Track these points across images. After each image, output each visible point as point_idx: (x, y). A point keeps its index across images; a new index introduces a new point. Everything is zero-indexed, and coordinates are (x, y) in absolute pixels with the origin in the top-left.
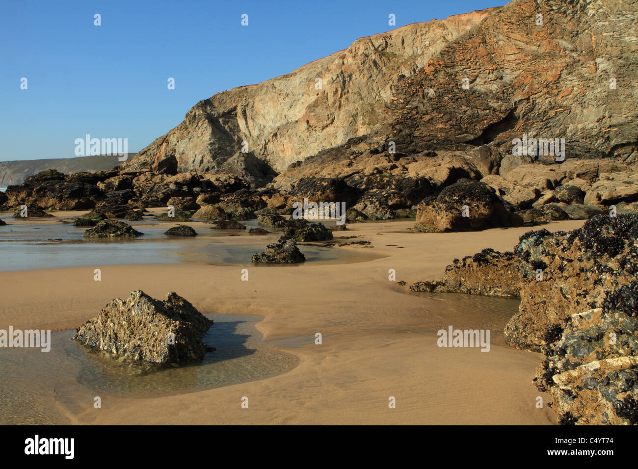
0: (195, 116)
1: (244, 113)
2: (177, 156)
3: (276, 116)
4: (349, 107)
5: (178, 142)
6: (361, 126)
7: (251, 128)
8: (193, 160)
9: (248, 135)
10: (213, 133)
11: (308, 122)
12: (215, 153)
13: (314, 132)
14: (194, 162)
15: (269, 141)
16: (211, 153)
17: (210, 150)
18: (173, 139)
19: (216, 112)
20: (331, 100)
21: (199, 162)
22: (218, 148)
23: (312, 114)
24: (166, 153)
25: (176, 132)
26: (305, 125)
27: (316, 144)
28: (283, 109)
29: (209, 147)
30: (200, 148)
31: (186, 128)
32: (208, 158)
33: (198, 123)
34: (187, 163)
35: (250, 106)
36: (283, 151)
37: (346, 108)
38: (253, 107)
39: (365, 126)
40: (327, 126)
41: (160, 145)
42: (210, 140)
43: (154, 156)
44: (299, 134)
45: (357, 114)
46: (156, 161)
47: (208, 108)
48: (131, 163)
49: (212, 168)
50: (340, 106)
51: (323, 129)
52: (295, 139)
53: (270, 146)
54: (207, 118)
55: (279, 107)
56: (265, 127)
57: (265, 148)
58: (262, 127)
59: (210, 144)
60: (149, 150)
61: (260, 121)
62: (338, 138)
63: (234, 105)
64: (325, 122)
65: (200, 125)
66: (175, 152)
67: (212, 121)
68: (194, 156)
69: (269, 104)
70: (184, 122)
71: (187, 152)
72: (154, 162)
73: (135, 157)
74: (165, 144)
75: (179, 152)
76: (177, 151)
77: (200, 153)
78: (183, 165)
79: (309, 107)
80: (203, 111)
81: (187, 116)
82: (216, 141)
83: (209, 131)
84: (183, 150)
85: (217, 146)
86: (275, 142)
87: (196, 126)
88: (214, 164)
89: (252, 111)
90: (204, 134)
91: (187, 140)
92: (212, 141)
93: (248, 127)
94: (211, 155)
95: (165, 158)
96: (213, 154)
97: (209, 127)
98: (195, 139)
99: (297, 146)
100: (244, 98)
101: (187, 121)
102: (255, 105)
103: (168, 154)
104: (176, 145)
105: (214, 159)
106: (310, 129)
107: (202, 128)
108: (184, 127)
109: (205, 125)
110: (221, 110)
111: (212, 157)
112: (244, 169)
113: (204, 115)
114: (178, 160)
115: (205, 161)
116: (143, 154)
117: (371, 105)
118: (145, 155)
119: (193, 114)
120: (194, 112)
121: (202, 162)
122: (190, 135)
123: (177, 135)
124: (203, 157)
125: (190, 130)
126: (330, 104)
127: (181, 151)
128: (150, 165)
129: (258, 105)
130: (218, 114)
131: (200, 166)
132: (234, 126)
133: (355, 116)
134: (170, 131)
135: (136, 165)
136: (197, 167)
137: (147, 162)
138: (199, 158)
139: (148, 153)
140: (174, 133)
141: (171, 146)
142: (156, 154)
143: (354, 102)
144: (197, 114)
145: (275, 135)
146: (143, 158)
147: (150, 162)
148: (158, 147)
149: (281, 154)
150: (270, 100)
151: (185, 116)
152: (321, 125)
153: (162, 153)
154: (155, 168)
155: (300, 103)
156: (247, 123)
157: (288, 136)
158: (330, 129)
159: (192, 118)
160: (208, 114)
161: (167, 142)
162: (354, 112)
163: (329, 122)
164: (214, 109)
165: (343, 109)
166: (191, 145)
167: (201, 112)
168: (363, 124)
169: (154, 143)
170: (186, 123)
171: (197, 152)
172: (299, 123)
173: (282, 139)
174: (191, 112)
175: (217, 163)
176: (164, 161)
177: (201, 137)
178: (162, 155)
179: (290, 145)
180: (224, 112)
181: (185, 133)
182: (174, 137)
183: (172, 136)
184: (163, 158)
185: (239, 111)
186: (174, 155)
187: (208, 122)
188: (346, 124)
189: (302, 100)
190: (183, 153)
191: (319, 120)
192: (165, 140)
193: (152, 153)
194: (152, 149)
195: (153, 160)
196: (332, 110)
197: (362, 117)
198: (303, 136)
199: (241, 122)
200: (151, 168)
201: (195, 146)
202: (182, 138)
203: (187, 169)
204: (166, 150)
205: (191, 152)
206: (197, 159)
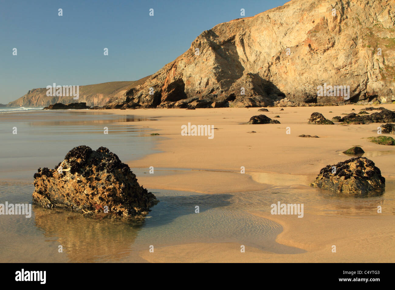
0: (200, 44)
1: (242, 41)
2: (184, 79)
3: (271, 43)
4: (349, 32)
5: (185, 67)
6: (361, 48)
7: (248, 54)
8: (200, 82)
9: (246, 60)
10: (216, 58)
11: (310, 46)
12: (219, 75)
13: (315, 55)
14: (200, 83)
15: (272, 64)
16: (215, 76)
17: (215, 74)
18: (181, 65)
19: (218, 41)
20: (331, 25)
21: (205, 84)
22: (220, 71)
23: (314, 38)
24: (175, 77)
25: (184, 58)
26: (307, 48)
27: (318, 66)
28: (277, 37)
29: (214, 71)
30: (205, 72)
31: (193, 55)
32: (213, 80)
33: (203, 50)
34: (193, 85)
35: (247, 35)
36: (286, 73)
37: (346, 32)
38: (249, 36)
39: (366, 48)
40: (328, 49)
41: (170, 70)
42: (214, 65)
43: (164, 79)
44: (302, 56)
45: (357, 37)
46: (165, 84)
47: (211, 37)
48: (144, 85)
49: (217, 89)
50: (340, 31)
51: (325, 51)
52: (298, 61)
53: (273, 69)
54: (210, 46)
55: (274, 35)
56: (261, 53)
57: (269, 70)
58: (258, 53)
59: (214, 68)
60: (160, 74)
61: (256, 48)
62: (339, 60)
63: (233, 35)
64: (326, 46)
65: (204, 51)
66: (182, 76)
67: (215, 48)
68: (200, 78)
69: (265, 33)
71: (194, 76)
72: (164, 85)
73: (148, 80)
74: (173, 69)
75: (186, 75)
76: (184, 74)
77: (206, 76)
78: (189, 87)
79: (310, 32)
80: (207, 40)
81: (193, 45)
82: (219, 65)
83: (213, 57)
84: (190, 74)
85: (220, 70)
86: (278, 64)
87: (201, 53)
88: (218, 85)
89: (249, 39)
90: (209, 60)
91: (193, 65)
92: (216, 65)
93: (245, 53)
94: (216, 77)
95: (174, 81)
96: (217, 77)
97: (212, 54)
98: (200, 64)
99: (299, 68)
100: (242, 29)
101: (193, 49)
102: (252, 34)
103: (176, 78)
104: (183, 69)
105: (218, 81)
106: (312, 52)
107: (207, 55)
108: (190, 54)
109: (209, 52)
110: (222, 39)
111: (216, 79)
112: (253, 89)
113: (208, 44)
114: (185, 83)
115: (210, 82)
116: (154, 78)
117: (370, 29)
118: (156, 78)
119: (198, 42)
120: (199, 41)
121: (207, 84)
122: (196, 61)
123: (185, 61)
124: (208, 79)
125: (196, 56)
126: (330, 28)
127: (188, 75)
128: (160, 87)
129: (254, 34)
130: (220, 42)
131: (206, 87)
132: (233, 52)
133: (355, 40)
134: (178, 58)
136: (203, 88)
137: (158, 85)
138: (205, 80)
139: (159, 77)
140: (182, 60)
141: (179, 70)
142: (166, 78)
143: (353, 27)
144: (202, 43)
145: (278, 58)
146: (154, 82)
147: (160, 84)
148: (167, 71)
149: (284, 76)
150: (265, 29)
152: (322, 48)
153: (171, 77)
154: (165, 90)
155: (295, 30)
156: (244, 50)
157: (291, 59)
158: (332, 52)
159: (198, 46)
160: (211, 42)
161: (176, 67)
162: (354, 36)
163: (330, 45)
164: (217, 38)
165: (343, 33)
166: (197, 70)
167: (205, 40)
168: (364, 46)
169: (164, 69)
170: (192, 51)
171: (203, 76)
172: (300, 47)
173: (285, 62)
175: (221, 85)
176: (173, 84)
177: (206, 63)
178: (171, 79)
179: (293, 67)
180: (224, 41)
181: (192, 59)
182: (181, 63)
183: (180, 62)
184: (172, 81)
185: (237, 40)
186: (181, 78)
187: (212, 49)
188: (347, 47)
189: (297, 28)
190: (190, 77)
191: (320, 44)
192: (174, 65)
193: (162, 77)
194: (162, 74)
195: (163, 83)
196: (333, 34)
197: (361, 40)
198: (306, 59)
199: (239, 50)
200: (161, 90)
201: (201, 70)
202: (189, 63)
203: (194, 90)
204: (174, 74)
205: (198, 76)
206: (202, 81)
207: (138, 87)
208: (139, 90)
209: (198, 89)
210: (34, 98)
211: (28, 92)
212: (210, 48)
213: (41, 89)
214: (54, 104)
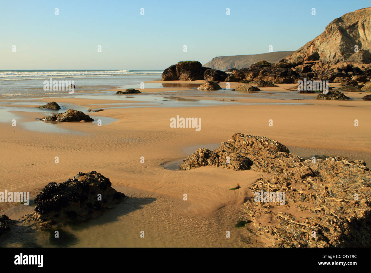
0: (331, 28)
1: (363, 26)
2: (319, 53)
5: (320, 44)
7: (367, 35)
8: (329, 55)
9: (365, 39)
10: (343, 39)
12: (343, 51)
14: (329, 56)
16: (341, 51)
17: (340, 49)
18: (317, 43)
19: (345, 26)
21: (333, 56)
22: (345, 48)
24: (313, 51)
25: (319, 38)
29: (340, 48)
30: (334, 48)
31: (326, 36)
32: (339, 54)
33: (333, 33)
34: (325, 57)
35: (367, 21)
38: (369, 21)
41: (309, 46)
42: (341, 43)
43: (305, 53)
46: (306, 56)
47: (340, 23)
48: (292, 57)
49: (341, 60)
54: (339, 30)
59: (340, 46)
60: (303, 49)
63: (357, 21)
65: (334, 34)
66: (318, 51)
67: (342, 31)
68: (330, 53)
70: (325, 32)
71: (326, 51)
72: (305, 57)
73: (294, 53)
74: (312, 46)
75: (321, 50)
76: (319, 50)
77: (334, 51)
78: (322, 59)
80: (337, 25)
81: (326, 29)
82: (344, 43)
83: (340, 37)
84: (323, 50)
85: (344, 47)
87: (332, 35)
88: (342, 58)
89: (368, 24)
90: (337, 39)
91: (326, 43)
92: (342, 44)
93: (365, 35)
94: (341, 52)
95: (312, 54)
96: (342, 52)
97: (340, 35)
98: (331, 43)
100: (363, 16)
101: (327, 32)
103: (314, 52)
104: (319, 46)
105: (342, 55)
107: (336, 36)
108: (324, 35)
109: (337, 34)
110: (348, 24)
111: (341, 53)
112: (362, 61)
113: (337, 28)
114: (320, 55)
115: (337, 56)
116: (299, 52)
118: (300, 52)
119: (330, 27)
120: (331, 26)
121: (335, 56)
122: (328, 40)
123: (320, 40)
124: (335, 53)
125: (328, 37)
127: (322, 50)
128: (303, 58)
131: (333, 59)
132: (356, 34)
134: (316, 38)
135: (295, 58)
136: (331, 60)
137: (301, 57)
138: (333, 54)
139: (302, 51)
140: (318, 39)
141: (316, 47)
142: (307, 52)
144: (333, 27)
146: (299, 54)
147: (303, 56)
148: (308, 47)
151: (325, 28)
153: (310, 51)
154: (306, 60)
156: (364, 32)
159: (329, 30)
160: (340, 27)
161: (314, 44)
164: (344, 24)
166: (328, 46)
167: (335, 26)
169: (305, 45)
170: (325, 33)
171: (332, 51)
174: (329, 26)
175: (344, 57)
176: (311, 56)
177: (335, 41)
178: (310, 53)
180: (350, 25)
181: (325, 39)
182: (318, 41)
183: (317, 41)
184: (311, 54)
185: (360, 24)
186: (318, 52)
187: (340, 32)
190: (323, 51)
192: (312, 43)
193: (304, 51)
194: (304, 49)
195: (305, 55)
199: (361, 31)
200: (303, 60)
201: (331, 47)
202: (323, 42)
203: (325, 61)
204: (313, 49)
205: (328, 51)
206: (331, 55)
207: (287, 58)
208: (288, 60)
209: (328, 60)
210: (216, 64)
211: (212, 59)
212: (339, 31)
213: (222, 57)
214: (231, 69)
